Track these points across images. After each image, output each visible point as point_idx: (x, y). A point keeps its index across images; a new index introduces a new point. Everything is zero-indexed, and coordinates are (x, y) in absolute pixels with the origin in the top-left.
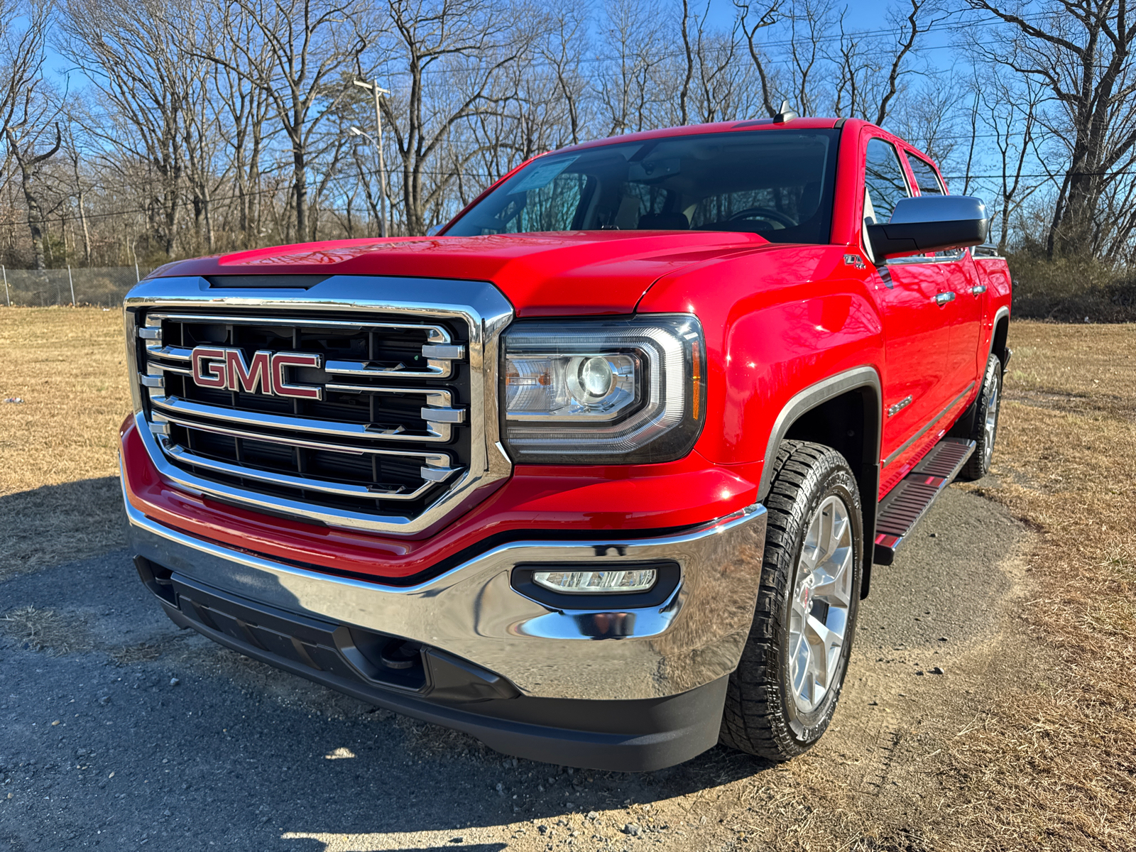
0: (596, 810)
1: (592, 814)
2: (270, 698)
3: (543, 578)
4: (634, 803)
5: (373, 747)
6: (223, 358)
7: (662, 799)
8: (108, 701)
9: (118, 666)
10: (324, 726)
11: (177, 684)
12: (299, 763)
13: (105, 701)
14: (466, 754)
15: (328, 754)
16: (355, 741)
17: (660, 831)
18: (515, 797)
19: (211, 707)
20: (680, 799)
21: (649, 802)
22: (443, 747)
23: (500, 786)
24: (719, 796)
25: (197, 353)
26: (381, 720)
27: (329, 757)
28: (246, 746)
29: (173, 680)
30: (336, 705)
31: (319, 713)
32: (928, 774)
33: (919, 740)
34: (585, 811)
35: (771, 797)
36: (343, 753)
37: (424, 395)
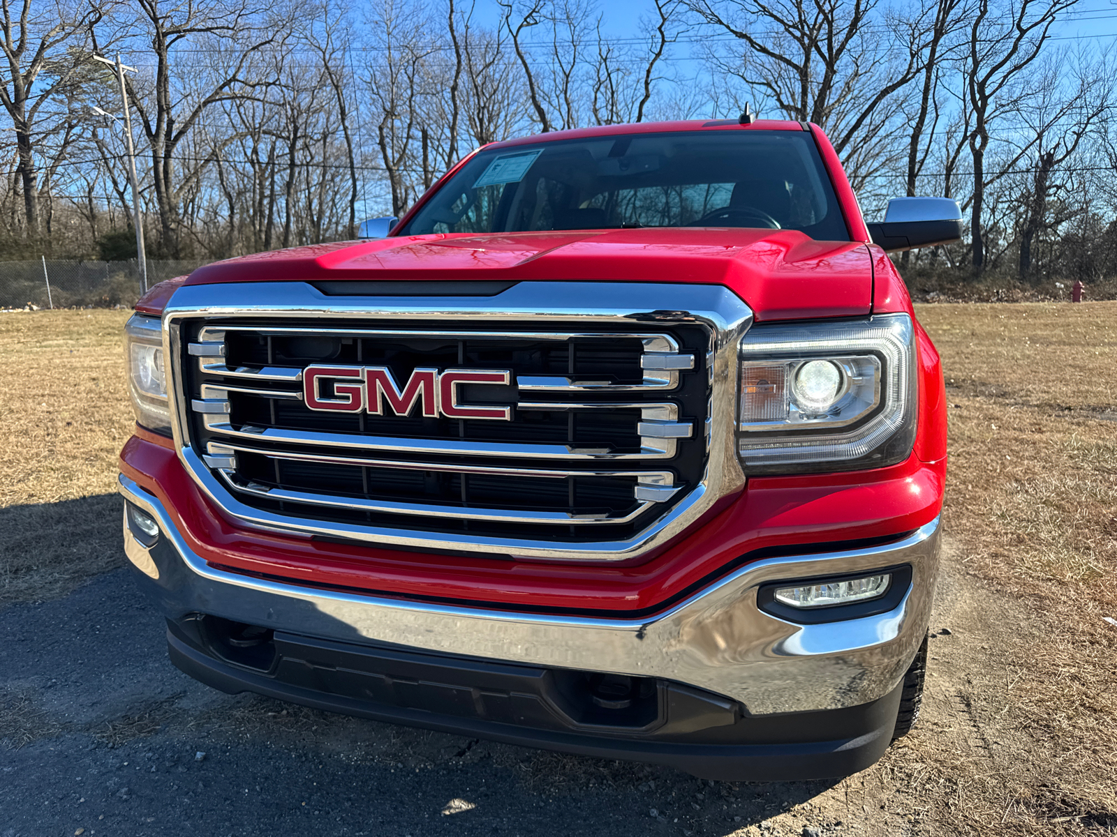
0: (765, 818)
1: (764, 824)
2: (330, 757)
3: (783, 596)
4: (795, 805)
5: (488, 793)
6: (360, 378)
7: (815, 796)
8: (130, 793)
9: (112, 748)
10: (416, 780)
11: (205, 758)
12: (420, 826)
13: (126, 793)
14: (594, 784)
15: (445, 810)
16: (463, 791)
17: (837, 828)
18: (676, 821)
19: (266, 778)
20: (830, 792)
21: (806, 801)
22: (564, 781)
23: (654, 812)
24: (862, 783)
25: (311, 373)
26: (476, 761)
27: (447, 813)
28: (342, 817)
29: (199, 755)
30: (414, 753)
31: (400, 765)
32: (1016, 729)
33: (985, 699)
34: (755, 821)
35: (909, 776)
36: (459, 805)
37: (639, 410)
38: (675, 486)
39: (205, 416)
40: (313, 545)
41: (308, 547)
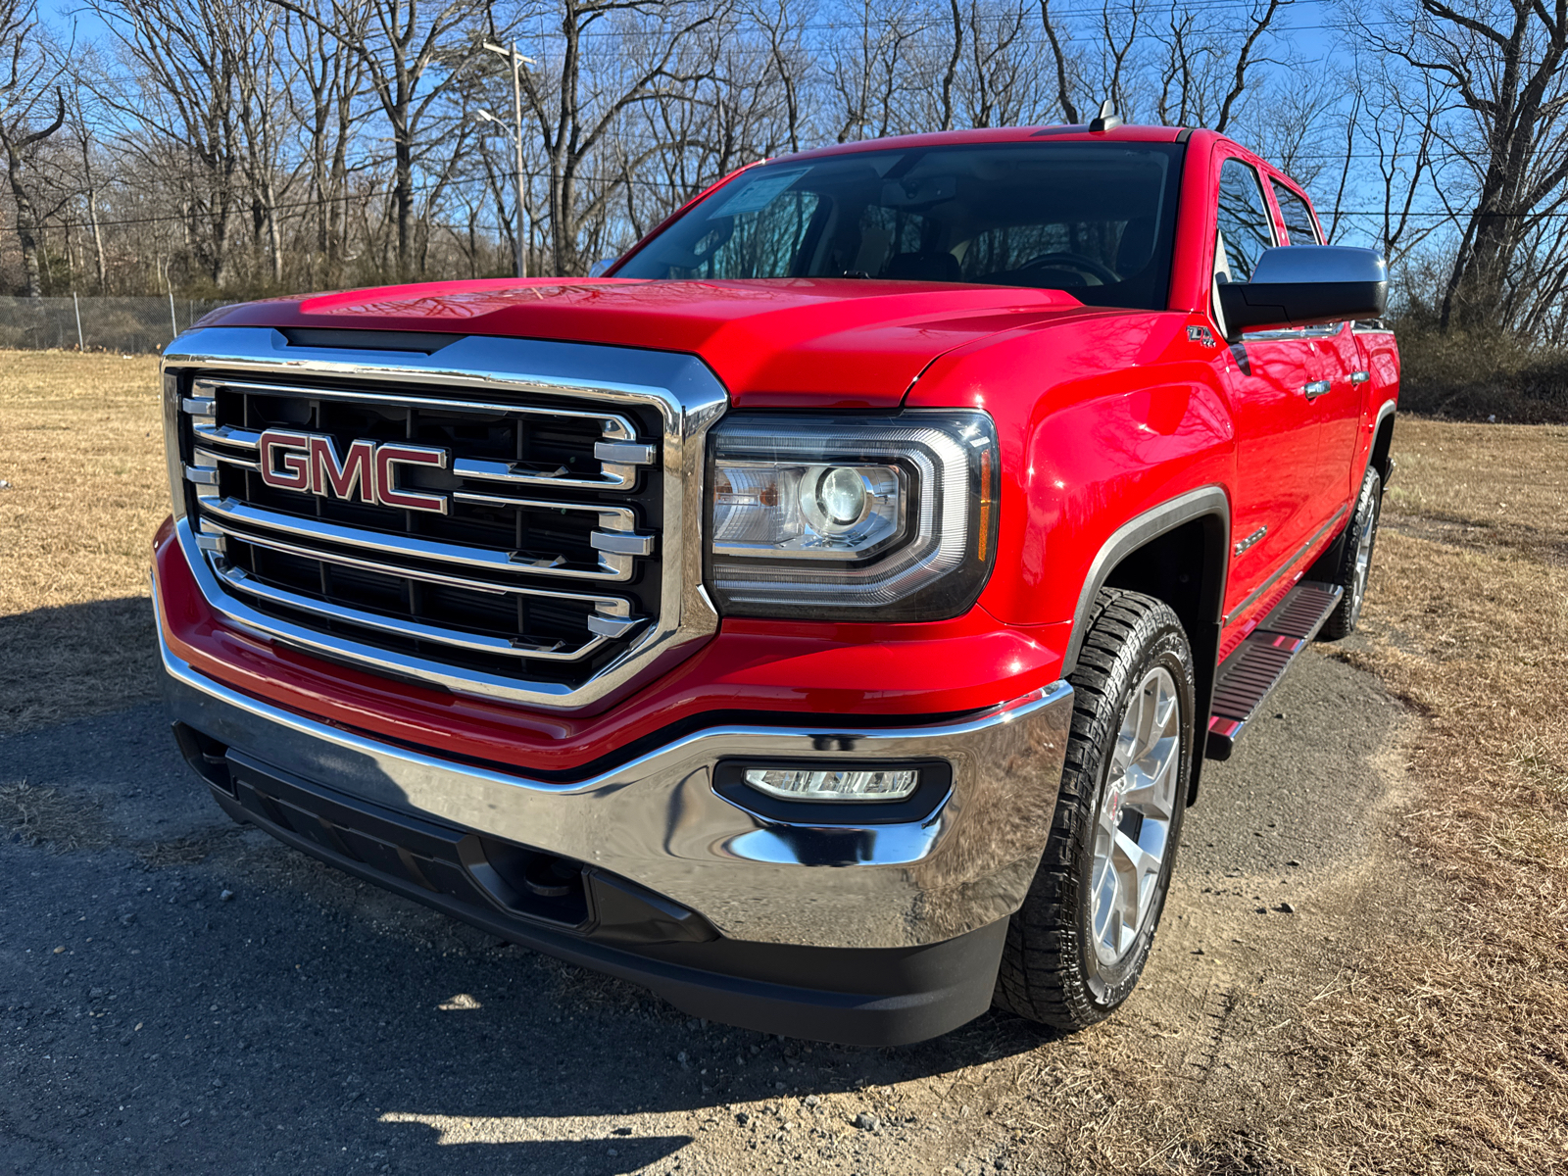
0: (816, 1093)
1: (811, 1098)
2: (361, 921)
3: (757, 778)
4: (869, 1085)
5: (507, 995)
6: (305, 448)
7: (908, 1080)
8: (132, 920)
9: (147, 870)
10: (437, 964)
11: (231, 898)
12: (402, 1016)
13: (128, 920)
14: (636, 1009)
15: (443, 1004)
16: (481, 987)
17: (906, 1124)
18: (704, 1072)
19: (279, 932)
20: (932, 1080)
21: (890, 1082)
22: (603, 998)
23: (683, 1056)
24: (986, 1078)
25: (267, 439)
26: (517, 957)
27: (444, 1008)
28: (328, 989)
29: (225, 893)
30: (454, 934)
31: (430, 945)
32: (1273, 1054)
33: (1260, 1006)
34: (802, 1093)
35: (1058, 1081)
36: (464, 1001)
37: (596, 514)
38: (632, 617)
39: (198, 486)
40: (275, 652)
41: (269, 652)
